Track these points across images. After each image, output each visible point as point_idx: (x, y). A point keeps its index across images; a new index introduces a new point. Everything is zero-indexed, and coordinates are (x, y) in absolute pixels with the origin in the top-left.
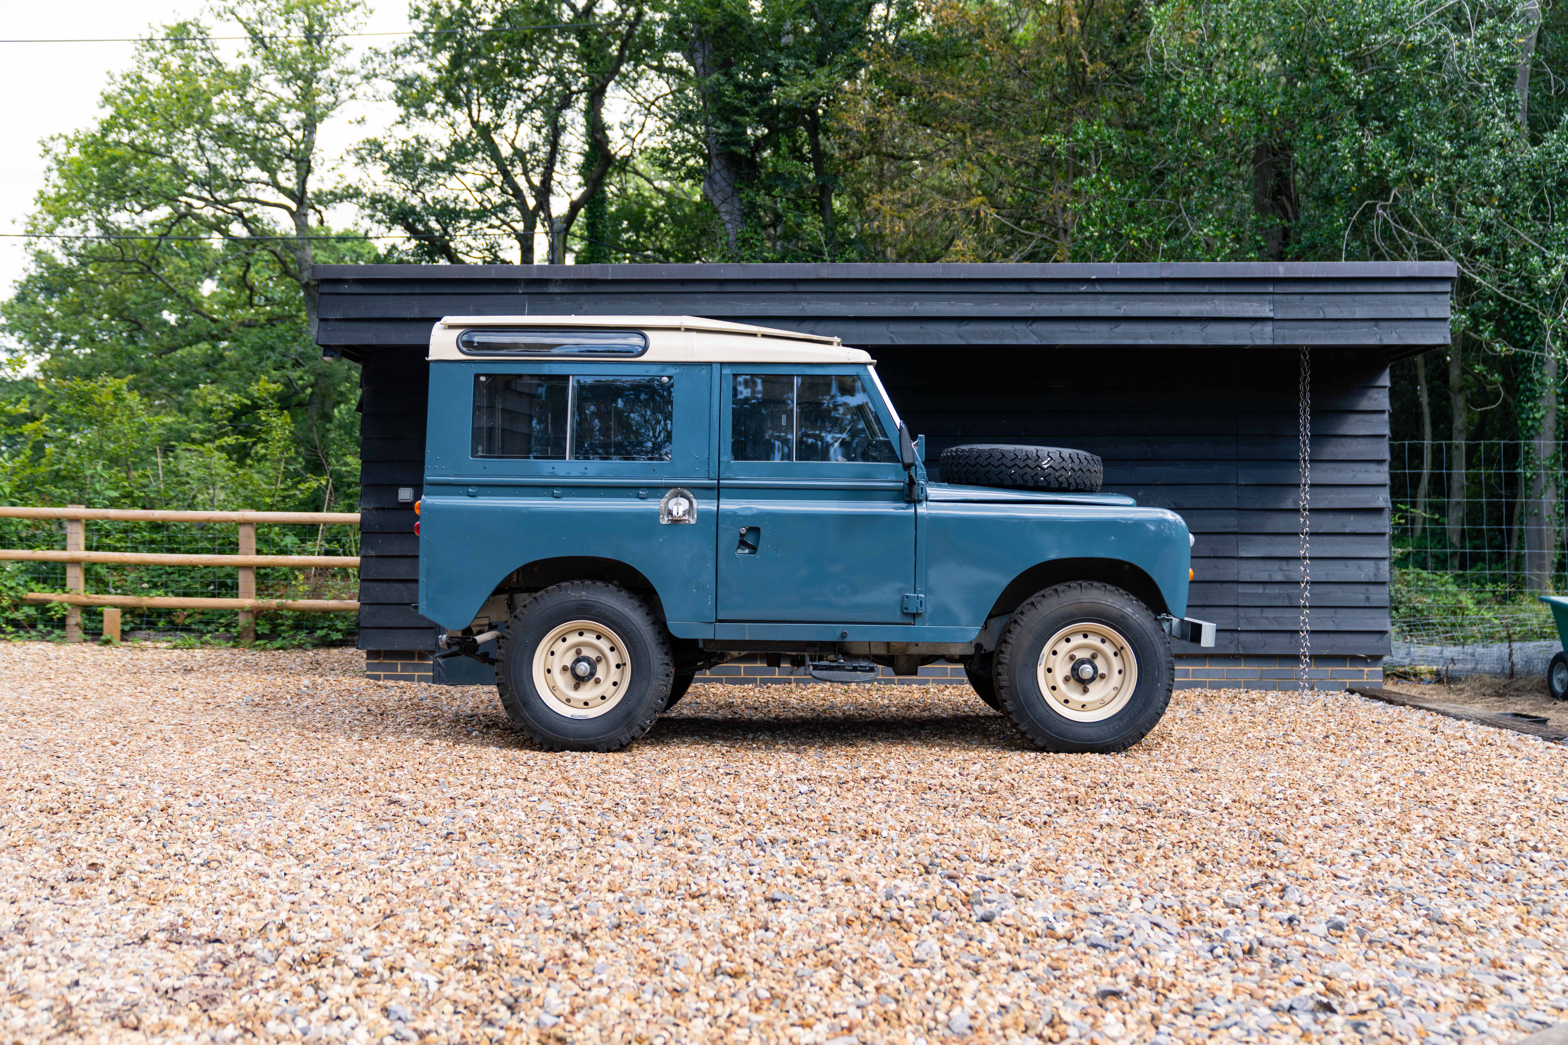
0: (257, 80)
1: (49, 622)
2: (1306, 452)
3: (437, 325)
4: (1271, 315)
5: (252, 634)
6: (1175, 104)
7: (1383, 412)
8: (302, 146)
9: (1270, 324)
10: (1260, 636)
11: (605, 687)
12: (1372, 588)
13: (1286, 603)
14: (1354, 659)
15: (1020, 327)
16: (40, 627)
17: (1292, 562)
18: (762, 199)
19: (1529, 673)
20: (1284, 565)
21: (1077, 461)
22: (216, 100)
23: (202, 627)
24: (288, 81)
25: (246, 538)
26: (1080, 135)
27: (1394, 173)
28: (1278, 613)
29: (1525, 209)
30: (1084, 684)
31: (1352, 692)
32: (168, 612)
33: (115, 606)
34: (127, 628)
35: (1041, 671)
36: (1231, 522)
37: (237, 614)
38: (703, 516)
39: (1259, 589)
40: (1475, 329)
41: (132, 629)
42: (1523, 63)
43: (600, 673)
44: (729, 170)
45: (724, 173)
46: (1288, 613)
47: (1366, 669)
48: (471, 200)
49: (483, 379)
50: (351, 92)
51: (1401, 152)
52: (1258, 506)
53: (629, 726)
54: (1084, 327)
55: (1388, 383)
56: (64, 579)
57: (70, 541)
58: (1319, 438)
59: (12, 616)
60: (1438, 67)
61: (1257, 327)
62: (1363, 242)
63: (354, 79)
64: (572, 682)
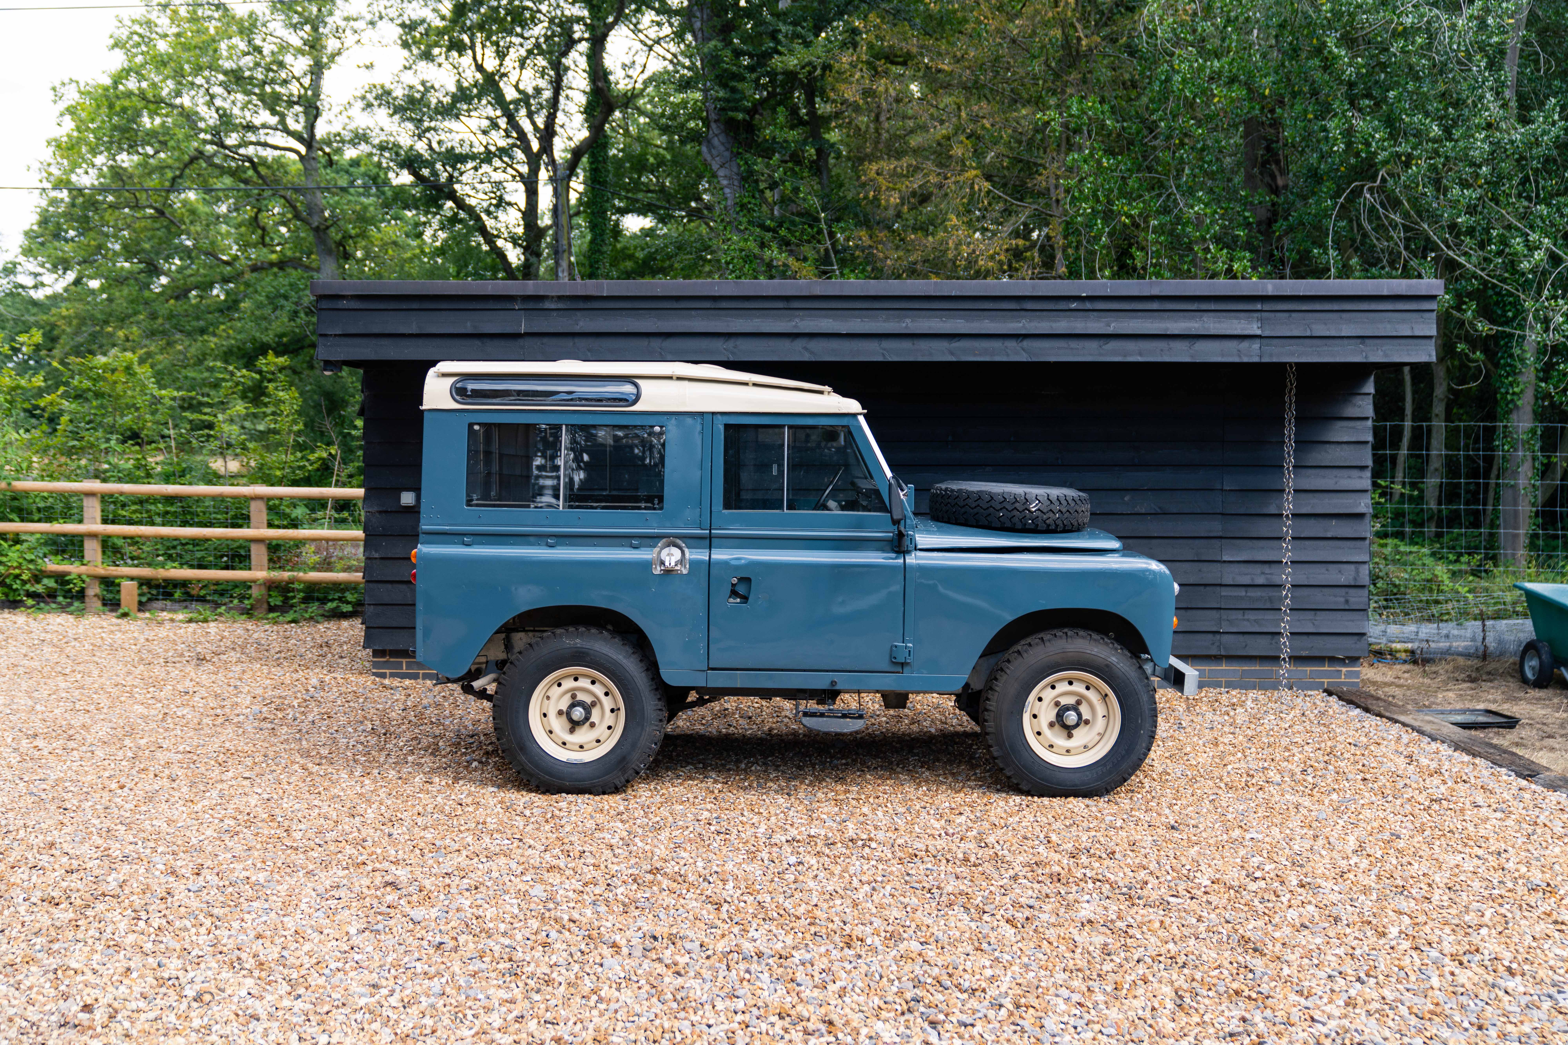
0: (264, 25)
1: (68, 594)
2: (1290, 461)
3: (432, 372)
4: (1259, 332)
5: (265, 606)
6: (1168, 80)
7: (1367, 418)
8: (310, 93)
9: (1258, 341)
10: (1241, 638)
11: (601, 731)
12: (1352, 591)
13: (1268, 606)
14: (1332, 660)
15: (1011, 344)
16: (60, 599)
17: (1274, 566)
18: (759, 165)
19: (1502, 654)
20: (1266, 569)
21: (1064, 503)
22: (223, 46)
23: (216, 597)
24: (295, 27)
25: (258, 511)
26: (1074, 111)
27: (1382, 156)
28: (1259, 615)
29: (1511, 187)
30: (1069, 730)
31: (1330, 694)
32: (184, 584)
33: (132, 579)
34: (144, 599)
35: (1026, 718)
36: (1215, 527)
37: (250, 587)
38: (695, 565)
39: (1242, 592)
40: (1458, 308)
41: (149, 600)
42: (1513, 42)
43: (595, 717)
44: (727, 135)
45: (722, 138)
46: (1270, 615)
47: (1344, 670)
48: (476, 143)
49: (476, 427)
50: (357, 37)
51: (1390, 134)
52: (1242, 511)
53: (624, 770)
54: (1074, 344)
55: (1372, 391)
56: (82, 551)
57: (86, 514)
58: (1303, 444)
59: (32, 589)
60: (1429, 46)
61: (1245, 344)
62: (1351, 221)
63: (360, 25)
64: (568, 726)
